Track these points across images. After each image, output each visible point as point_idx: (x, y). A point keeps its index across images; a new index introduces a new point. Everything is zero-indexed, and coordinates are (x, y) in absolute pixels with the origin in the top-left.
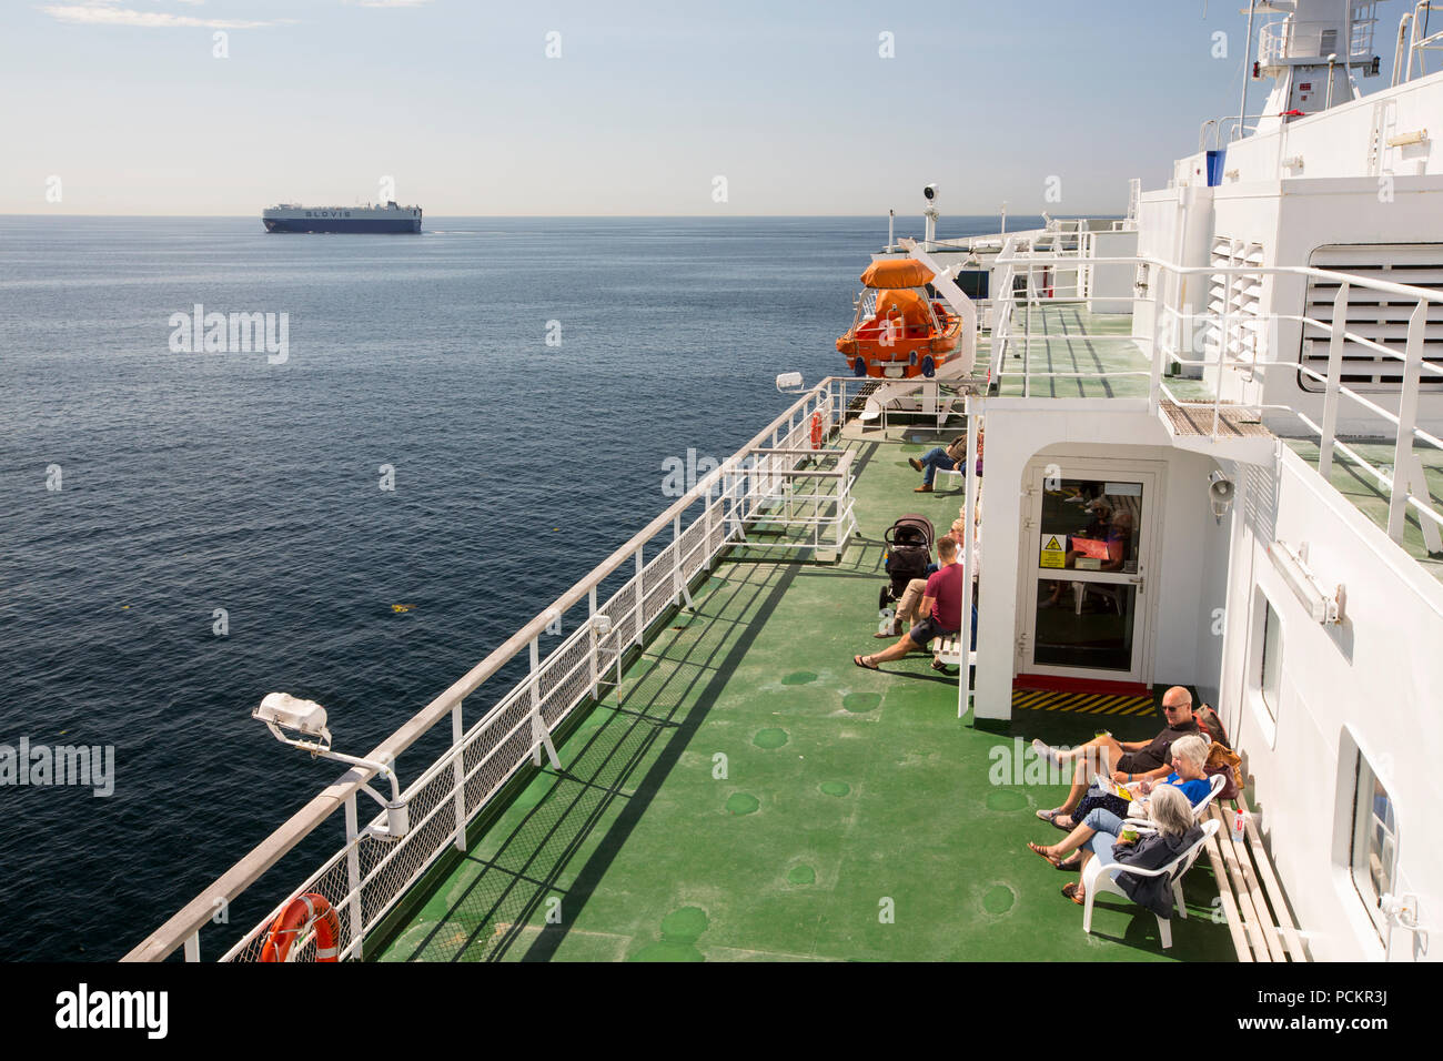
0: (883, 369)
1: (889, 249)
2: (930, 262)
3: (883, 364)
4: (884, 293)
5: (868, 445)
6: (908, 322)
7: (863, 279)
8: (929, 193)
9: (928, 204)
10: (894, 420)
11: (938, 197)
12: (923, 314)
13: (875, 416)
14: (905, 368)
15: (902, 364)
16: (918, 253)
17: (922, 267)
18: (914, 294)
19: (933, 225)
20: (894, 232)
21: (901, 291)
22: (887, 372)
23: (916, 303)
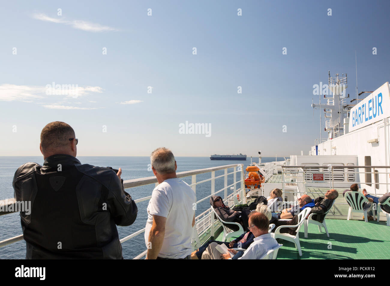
0: (250, 187)
1: (251, 165)
2: (259, 167)
3: (250, 186)
4: (250, 173)
5: (248, 201)
6: (255, 178)
7: (246, 170)
8: (259, 153)
9: (259, 155)
10: (253, 197)
11: (261, 153)
12: (258, 177)
13: (249, 196)
14: (254, 187)
15: (254, 186)
16: (256, 165)
17: (257, 168)
18: (256, 173)
19: (261, 160)
20: (252, 161)
21: (253, 172)
22: (251, 188)
23: (256, 175)
